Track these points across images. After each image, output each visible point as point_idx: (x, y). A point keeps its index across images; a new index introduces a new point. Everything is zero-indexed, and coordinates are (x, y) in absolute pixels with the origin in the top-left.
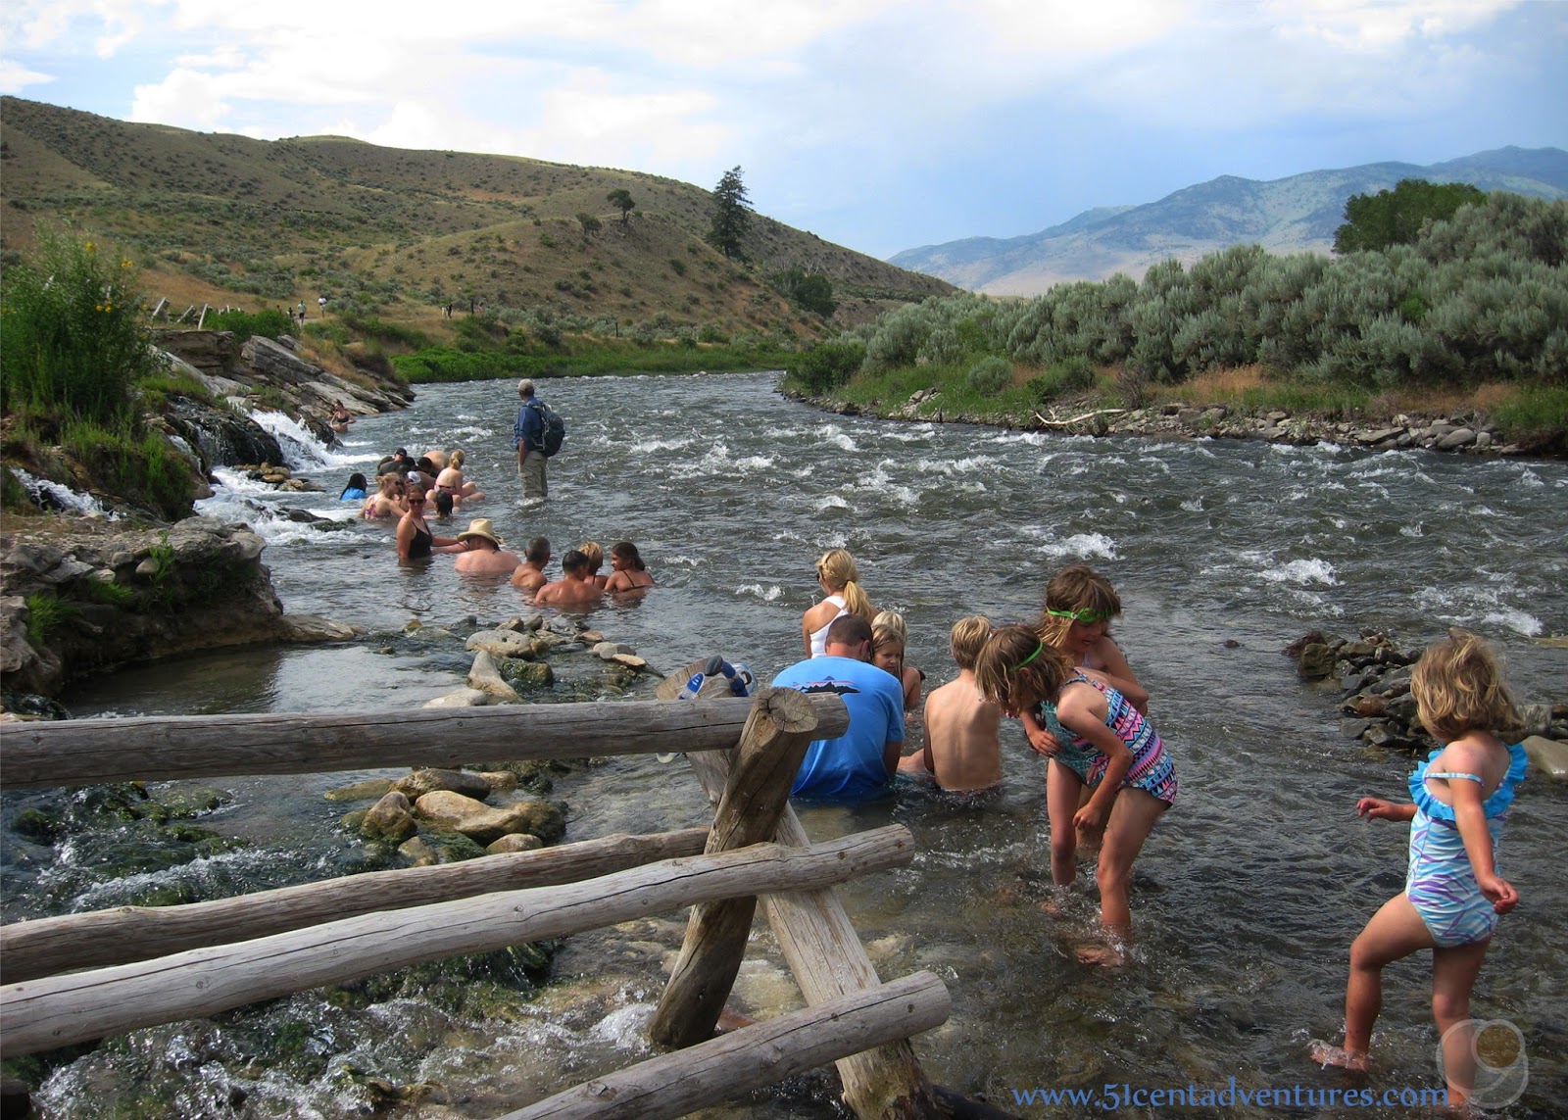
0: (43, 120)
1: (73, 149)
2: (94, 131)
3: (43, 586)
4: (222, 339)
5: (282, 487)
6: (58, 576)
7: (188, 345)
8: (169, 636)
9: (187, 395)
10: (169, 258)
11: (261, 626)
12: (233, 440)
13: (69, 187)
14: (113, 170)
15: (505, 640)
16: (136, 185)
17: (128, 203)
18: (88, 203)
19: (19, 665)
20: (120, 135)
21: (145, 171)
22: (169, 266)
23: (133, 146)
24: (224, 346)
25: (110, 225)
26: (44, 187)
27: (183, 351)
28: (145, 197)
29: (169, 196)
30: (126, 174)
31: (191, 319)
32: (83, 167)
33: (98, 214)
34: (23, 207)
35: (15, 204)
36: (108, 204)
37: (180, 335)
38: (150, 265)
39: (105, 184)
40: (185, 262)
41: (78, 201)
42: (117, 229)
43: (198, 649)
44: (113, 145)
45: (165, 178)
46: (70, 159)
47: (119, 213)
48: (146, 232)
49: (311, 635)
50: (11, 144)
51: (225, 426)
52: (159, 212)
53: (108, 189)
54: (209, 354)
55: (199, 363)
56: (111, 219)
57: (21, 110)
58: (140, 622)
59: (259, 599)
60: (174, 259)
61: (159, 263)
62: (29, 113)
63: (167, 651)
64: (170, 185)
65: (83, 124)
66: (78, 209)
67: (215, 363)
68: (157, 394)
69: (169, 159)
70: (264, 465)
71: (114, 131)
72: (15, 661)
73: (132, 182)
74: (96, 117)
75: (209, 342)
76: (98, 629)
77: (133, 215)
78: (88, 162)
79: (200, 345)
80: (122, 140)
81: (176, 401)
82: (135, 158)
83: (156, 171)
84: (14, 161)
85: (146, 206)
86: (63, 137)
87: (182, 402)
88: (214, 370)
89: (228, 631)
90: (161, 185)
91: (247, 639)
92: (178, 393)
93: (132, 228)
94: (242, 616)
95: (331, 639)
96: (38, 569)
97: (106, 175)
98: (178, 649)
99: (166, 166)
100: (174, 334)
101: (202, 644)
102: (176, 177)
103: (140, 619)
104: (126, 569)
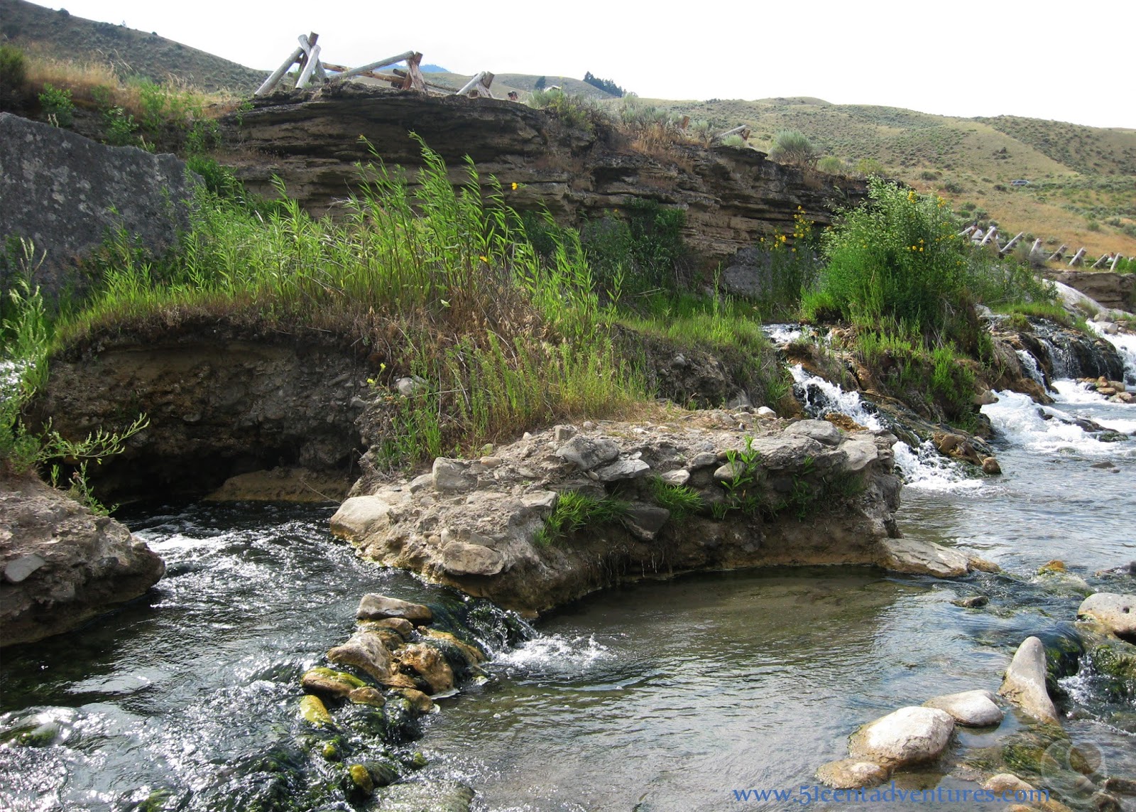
0: (1033, 130)
1: (1053, 150)
2: (1070, 135)
3: (586, 482)
4: (1123, 280)
5: (1112, 398)
6: (610, 473)
7: (1095, 284)
8: (749, 548)
9: (1048, 318)
10: (1112, 223)
11: (858, 548)
12: (1078, 356)
13: (1048, 176)
14: (1081, 162)
15: (1127, 610)
16: (1098, 173)
17: (1090, 186)
18: (1060, 187)
19: (498, 569)
20: (1088, 137)
21: (1105, 162)
22: (1111, 229)
23: (1098, 144)
24: (1125, 285)
25: (1074, 202)
26: (1030, 177)
27: (1092, 289)
28: (1103, 180)
29: (1121, 179)
30: (1090, 165)
31: (1104, 264)
32: (1059, 161)
33: (1065, 194)
34: (1004, 189)
35: (998, 188)
36: (1075, 187)
37: (1089, 276)
38: (1094, 228)
39: (1075, 173)
40: (1122, 226)
41: (1052, 186)
42: (1078, 205)
43: (781, 566)
44: (1082, 144)
45: (1120, 166)
46: (1050, 156)
47: (1081, 193)
48: (1102, 206)
49: (909, 566)
50: (1009, 148)
51: (1072, 344)
52: (1112, 191)
53: (1076, 176)
54: (1111, 291)
55: (1103, 298)
56: (1076, 197)
57: (1017, 124)
58: (713, 531)
59: (864, 516)
60: (1116, 224)
61: (1101, 227)
62: (1023, 126)
63: (745, 564)
64: (1124, 172)
65: (1062, 131)
66: (1052, 191)
67: (1117, 299)
68: (1021, 316)
69: (1125, 152)
70: (1101, 378)
71: (1085, 134)
72: (494, 564)
73: (1095, 171)
74: (1072, 126)
75: (1112, 282)
76: (648, 534)
77: (1092, 194)
78: (1064, 158)
79: (1104, 284)
80: (1090, 141)
81: (1037, 322)
82: (1099, 153)
83: (1114, 161)
84: (1010, 160)
85: (1103, 187)
86: (1047, 141)
87: (1042, 324)
88: (1116, 304)
89: (819, 549)
90: (1117, 171)
91: (838, 561)
92: (1041, 316)
93: (1090, 203)
94: (838, 534)
95: (932, 574)
96: (584, 464)
97: (1076, 166)
98: (758, 563)
99: (1122, 157)
100: (1084, 276)
101: (786, 560)
102: (1129, 165)
103: (714, 526)
104: (705, 472)
